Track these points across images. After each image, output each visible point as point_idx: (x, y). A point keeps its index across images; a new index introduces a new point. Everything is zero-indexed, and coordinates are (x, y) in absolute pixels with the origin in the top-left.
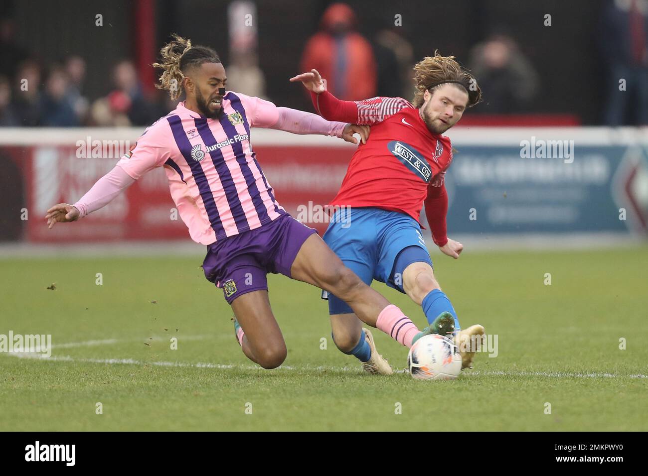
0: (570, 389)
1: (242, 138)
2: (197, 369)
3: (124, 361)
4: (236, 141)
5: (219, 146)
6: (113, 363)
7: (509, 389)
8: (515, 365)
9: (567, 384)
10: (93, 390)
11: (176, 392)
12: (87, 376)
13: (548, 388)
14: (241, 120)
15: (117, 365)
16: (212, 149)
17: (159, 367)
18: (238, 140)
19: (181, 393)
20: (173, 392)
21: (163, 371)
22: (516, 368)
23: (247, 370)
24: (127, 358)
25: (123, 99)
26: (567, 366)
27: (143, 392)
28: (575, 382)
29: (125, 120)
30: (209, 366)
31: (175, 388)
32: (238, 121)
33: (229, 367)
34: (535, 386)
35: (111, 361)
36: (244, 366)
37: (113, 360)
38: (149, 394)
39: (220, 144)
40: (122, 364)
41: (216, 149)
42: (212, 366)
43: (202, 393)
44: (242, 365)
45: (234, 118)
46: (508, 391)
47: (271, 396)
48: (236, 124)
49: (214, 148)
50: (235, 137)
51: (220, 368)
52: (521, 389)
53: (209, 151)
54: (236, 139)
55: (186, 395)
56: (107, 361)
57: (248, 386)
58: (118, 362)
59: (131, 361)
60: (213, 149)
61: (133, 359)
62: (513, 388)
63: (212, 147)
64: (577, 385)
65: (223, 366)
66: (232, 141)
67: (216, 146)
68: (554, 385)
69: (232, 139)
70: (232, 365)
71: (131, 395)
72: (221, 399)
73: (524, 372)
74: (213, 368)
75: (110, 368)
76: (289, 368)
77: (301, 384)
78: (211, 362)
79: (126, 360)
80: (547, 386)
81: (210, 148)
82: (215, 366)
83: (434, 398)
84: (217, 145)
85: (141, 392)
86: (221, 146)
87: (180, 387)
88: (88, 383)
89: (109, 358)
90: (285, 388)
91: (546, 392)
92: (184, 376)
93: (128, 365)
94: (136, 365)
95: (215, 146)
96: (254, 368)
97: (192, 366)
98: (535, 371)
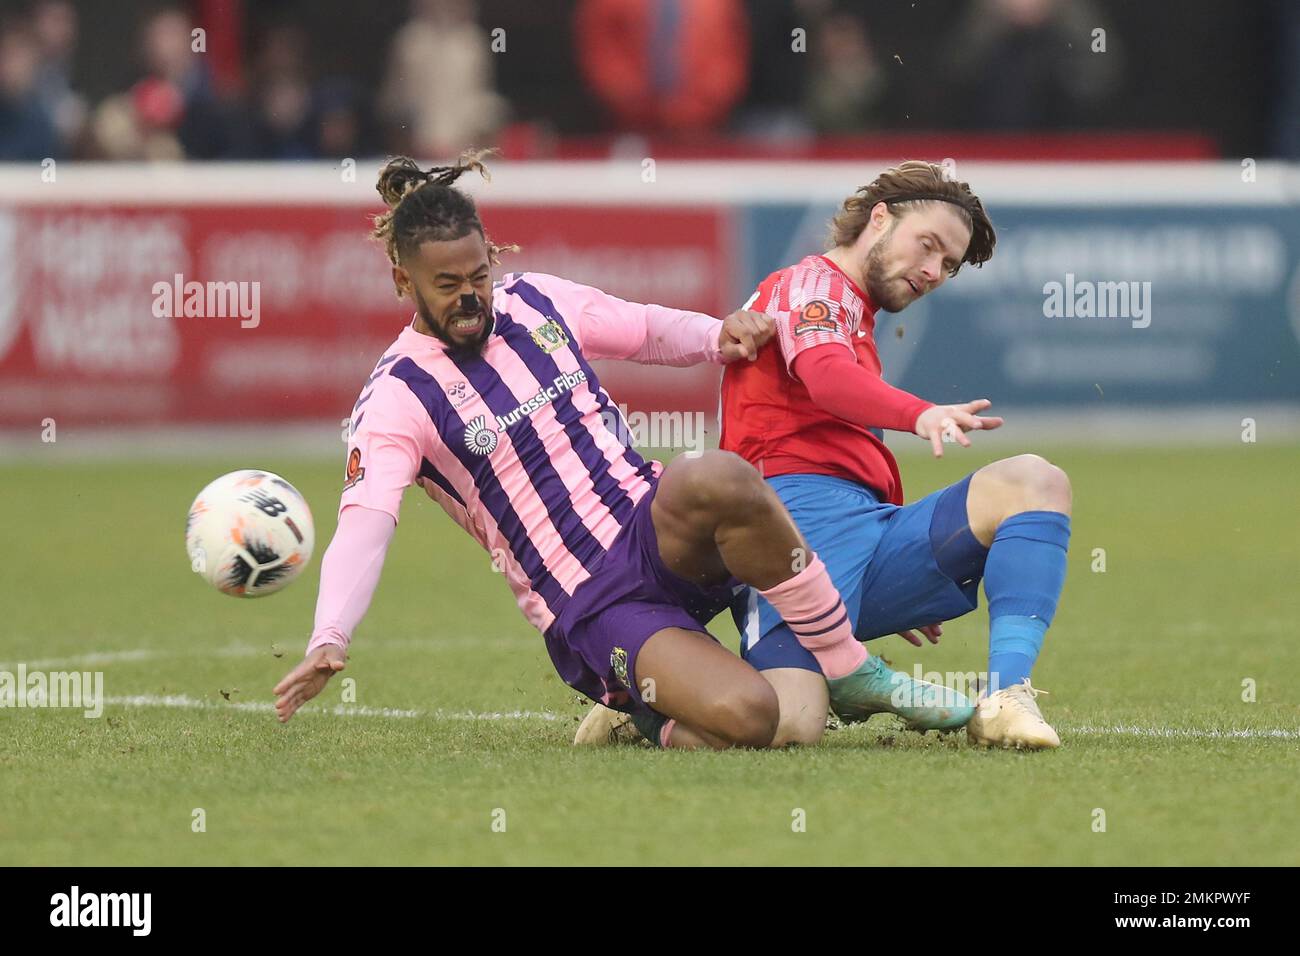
0: (1194, 766)
1: (571, 381)
2: (337, 718)
3: (169, 701)
4: (561, 391)
5: (525, 409)
6: (144, 706)
7: (1052, 766)
8: (1067, 710)
9: (1187, 753)
10: (96, 767)
11: (287, 771)
12: (84, 734)
13: (1144, 762)
14: (563, 338)
15: (153, 709)
16: (510, 420)
17: (249, 715)
18: (563, 388)
19: (299, 775)
20: (279, 773)
21: (258, 723)
22: (1068, 716)
23: (450, 721)
24: (176, 692)
25: (166, 98)
26: (1186, 711)
27: (211, 773)
28: (1206, 749)
29: (170, 144)
30: (362, 711)
31: (285, 763)
32: (556, 341)
33: (408, 714)
34: (1113, 758)
35: (138, 701)
36: (443, 711)
37: (143, 698)
38: (226, 778)
39: (526, 405)
40: (164, 707)
41: (519, 417)
42: (370, 713)
43: (348, 776)
44: (440, 710)
45: (545, 337)
46: (1051, 770)
47: (506, 781)
48: (554, 348)
49: (514, 417)
50: (556, 381)
51: (390, 716)
52: (1081, 765)
53: (504, 427)
54: (559, 386)
55: (310, 778)
56: (128, 700)
57: (453, 759)
58: (154, 703)
59: (183, 701)
60: (514, 420)
61: (189, 696)
62: (1061, 764)
63: (511, 415)
64: (1209, 756)
65: (396, 713)
66: (552, 393)
67: (519, 413)
68: (1157, 755)
69: (551, 389)
70: (416, 709)
71: (184, 779)
72: (391, 788)
73: (1087, 725)
74: (373, 716)
75: (135, 716)
76: (547, 716)
77: (574, 754)
78: (368, 703)
79: (172, 698)
80: (1141, 757)
81: (505, 418)
82: (376, 713)
83: (881, 786)
84: (522, 408)
85: (207, 771)
86: (529, 410)
87: (297, 761)
88: (84, 752)
89: (134, 694)
90: (537, 762)
91: (1139, 772)
92: (306, 734)
93: (177, 709)
94: (194, 710)
95: (515, 412)
96: (465, 718)
97: (325, 711)
98: (1112, 725)
